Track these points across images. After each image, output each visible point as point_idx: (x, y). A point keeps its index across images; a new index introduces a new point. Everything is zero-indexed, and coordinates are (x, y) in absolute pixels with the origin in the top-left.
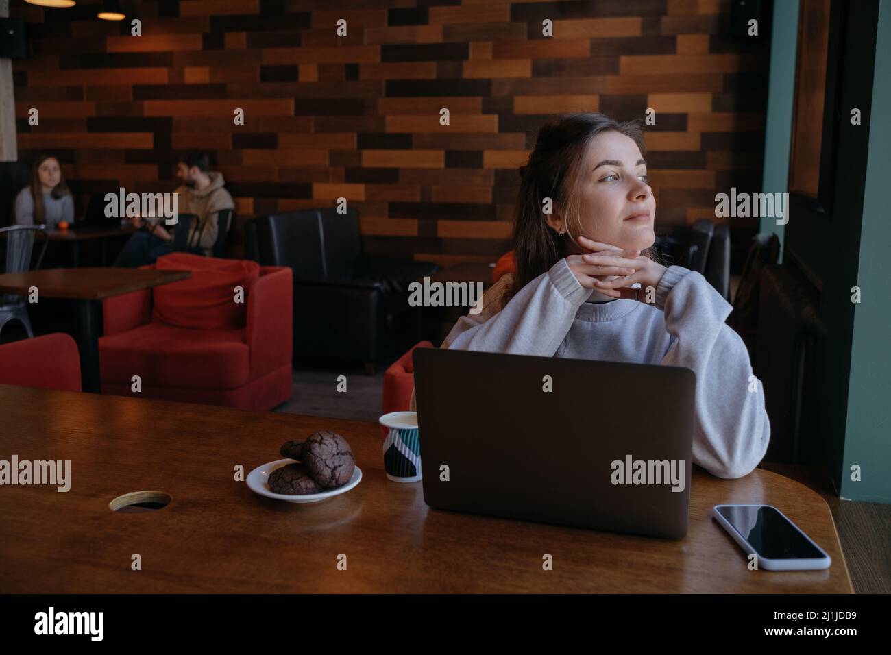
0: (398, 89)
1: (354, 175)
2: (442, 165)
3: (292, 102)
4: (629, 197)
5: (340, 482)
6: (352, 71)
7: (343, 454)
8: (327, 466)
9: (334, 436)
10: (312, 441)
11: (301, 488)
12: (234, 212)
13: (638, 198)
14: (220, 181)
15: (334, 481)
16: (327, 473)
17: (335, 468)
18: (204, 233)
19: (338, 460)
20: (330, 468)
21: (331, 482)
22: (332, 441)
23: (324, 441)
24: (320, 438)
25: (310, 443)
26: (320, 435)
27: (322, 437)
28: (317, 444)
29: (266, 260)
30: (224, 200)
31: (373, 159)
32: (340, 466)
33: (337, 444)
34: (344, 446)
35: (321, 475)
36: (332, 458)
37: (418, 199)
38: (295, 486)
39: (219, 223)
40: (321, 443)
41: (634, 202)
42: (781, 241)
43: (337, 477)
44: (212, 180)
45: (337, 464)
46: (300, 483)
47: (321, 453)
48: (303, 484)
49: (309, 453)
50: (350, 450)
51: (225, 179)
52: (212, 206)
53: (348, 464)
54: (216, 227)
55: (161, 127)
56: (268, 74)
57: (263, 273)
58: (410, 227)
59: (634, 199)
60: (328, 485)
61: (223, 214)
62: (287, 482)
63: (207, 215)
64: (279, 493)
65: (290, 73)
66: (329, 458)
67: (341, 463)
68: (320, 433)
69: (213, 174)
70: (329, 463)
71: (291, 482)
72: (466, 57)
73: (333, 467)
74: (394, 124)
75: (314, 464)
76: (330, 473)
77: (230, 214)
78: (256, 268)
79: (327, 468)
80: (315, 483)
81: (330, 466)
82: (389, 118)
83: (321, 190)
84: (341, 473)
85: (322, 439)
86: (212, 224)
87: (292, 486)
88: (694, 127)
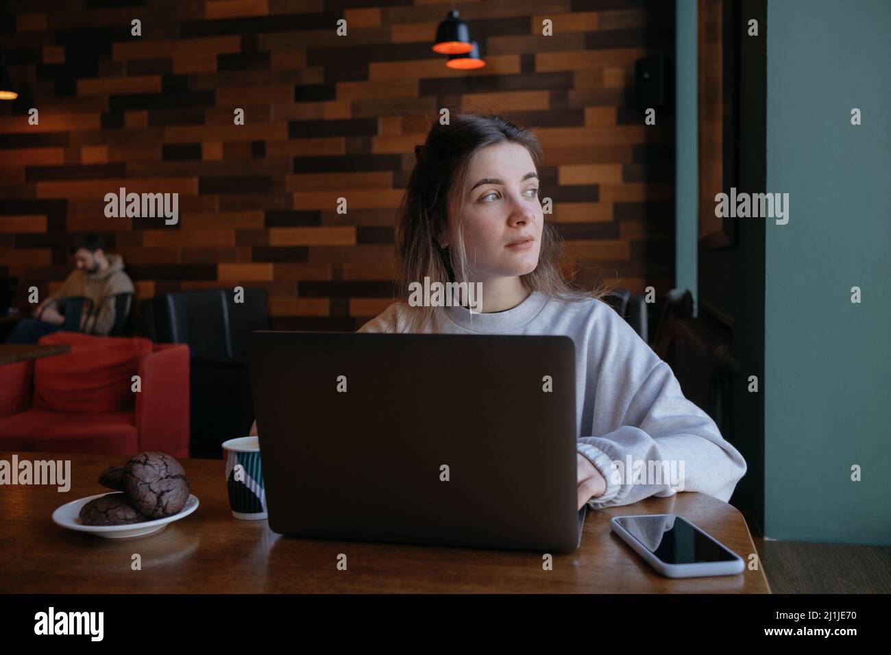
0: (306, 166)
1: (262, 254)
2: (353, 241)
3: (196, 181)
4: (509, 223)
5: (169, 510)
6: (258, 149)
7: (174, 477)
8: (151, 490)
9: (163, 457)
10: (134, 462)
11: (119, 519)
12: (134, 296)
13: (518, 223)
14: (119, 264)
15: (160, 510)
16: (151, 498)
17: (162, 493)
18: (100, 319)
19: (167, 484)
20: (155, 493)
21: (156, 510)
22: (160, 463)
23: (149, 462)
24: (144, 458)
25: (131, 464)
26: (145, 455)
27: (147, 457)
28: (140, 465)
29: (163, 337)
30: (122, 284)
31: (281, 237)
32: (168, 491)
33: (166, 465)
34: (175, 468)
35: (143, 501)
36: (157, 482)
37: (329, 278)
38: (110, 516)
39: (117, 307)
40: (145, 464)
41: (515, 228)
42: (695, 297)
43: (164, 504)
44: (111, 263)
45: (164, 489)
46: (117, 513)
47: (146, 476)
48: (120, 514)
49: (129, 475)
50: (183, 473)
51: (125, 261)
52: (110, 290)
53: (179, 488)
54: (113, 311)
55: (56, 210)
56: (171, 153)
57: (155, 350)
58: (321, 307)
59: (515, 225)
60: (153, 514)
61: (121, 298)
62: (100, 513)
63: (103, 299)
64: (91, 524)
65: (194, 151)
66: (154, 482)
67: (170, 487)
68: (146, 453)
69: (113, 257)
70: (155, 487)
71: (106, 511)
72: (374, 131)
73: (159, 491)
74: (303, 201)
75: (135, 488)
76: (155, 499)
77: (129, 300)
78: (148, 345)
79: (151, 493)
80: (137, 513)
81: (156, 491)
82: (297, 196)
83: (226, 271)
84: (170, 499)
85: (147, 459)
86: (108, 309)
87: (107, 516)
88: (606, 198)
